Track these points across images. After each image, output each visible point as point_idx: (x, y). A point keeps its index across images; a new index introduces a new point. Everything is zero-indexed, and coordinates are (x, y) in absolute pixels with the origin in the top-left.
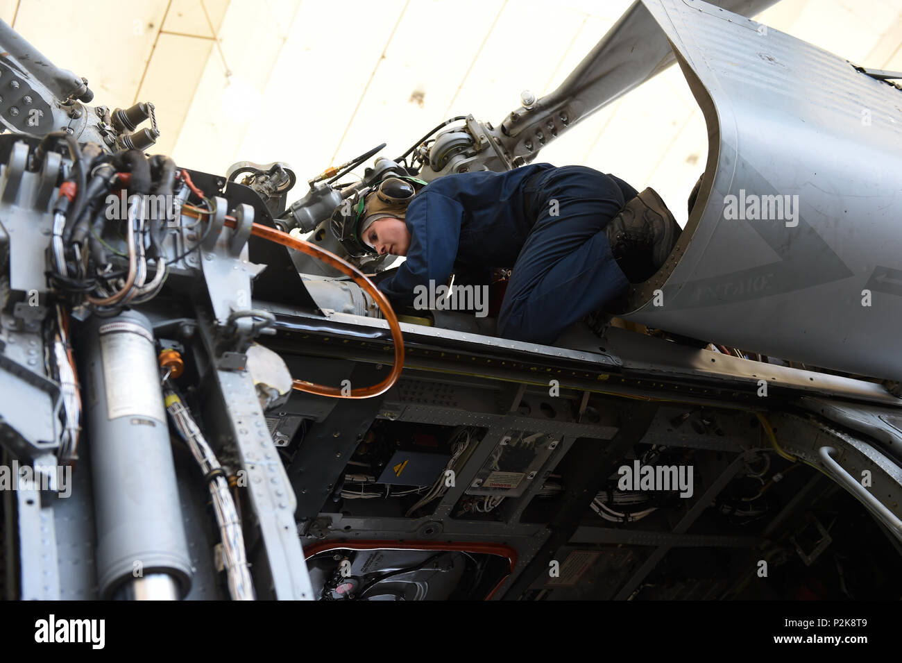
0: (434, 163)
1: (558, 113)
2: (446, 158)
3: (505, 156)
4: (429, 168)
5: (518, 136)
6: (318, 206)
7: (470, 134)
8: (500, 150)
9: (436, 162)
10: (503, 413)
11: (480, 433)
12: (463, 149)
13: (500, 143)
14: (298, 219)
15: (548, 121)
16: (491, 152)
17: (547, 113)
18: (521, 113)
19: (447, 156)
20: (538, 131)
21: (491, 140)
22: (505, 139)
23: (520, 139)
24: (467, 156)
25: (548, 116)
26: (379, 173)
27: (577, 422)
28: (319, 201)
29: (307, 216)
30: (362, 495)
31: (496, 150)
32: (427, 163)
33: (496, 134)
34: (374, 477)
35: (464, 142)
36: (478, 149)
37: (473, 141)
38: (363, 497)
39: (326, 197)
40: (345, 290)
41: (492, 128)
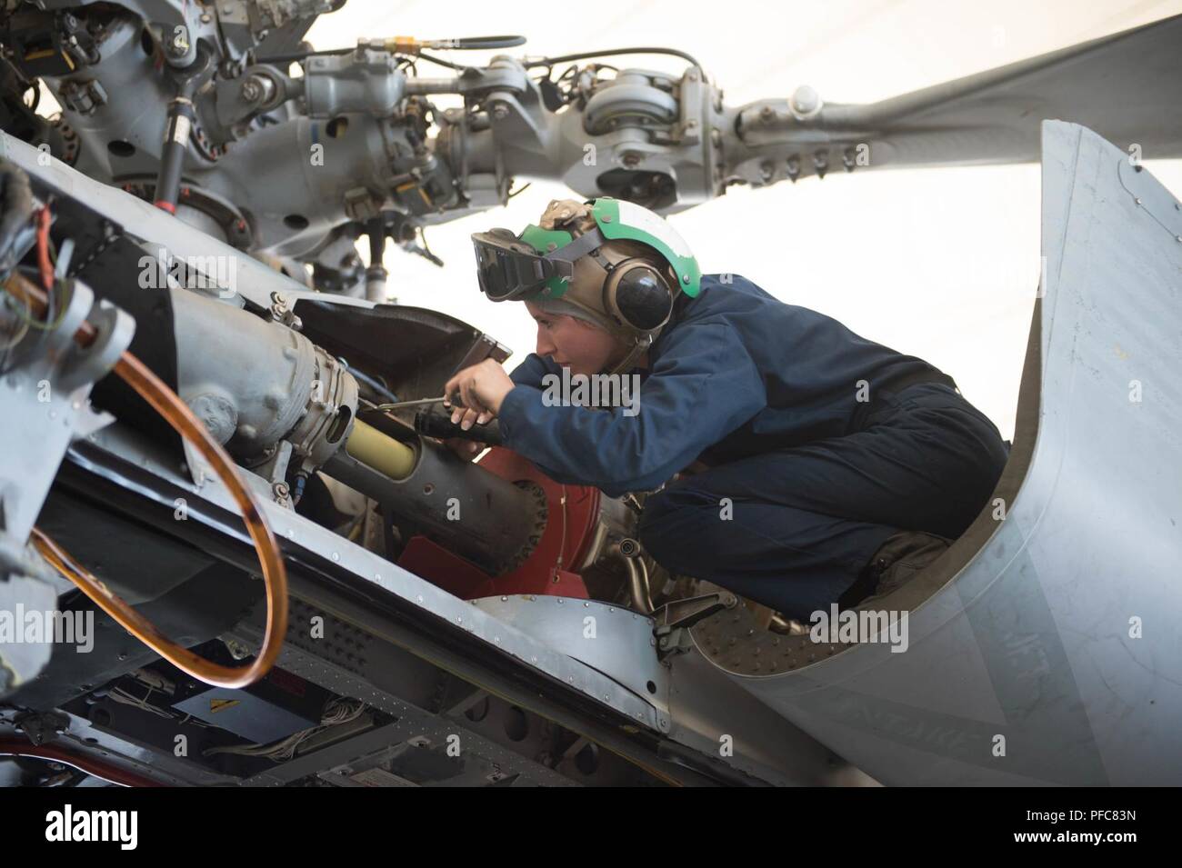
0: (590, 118)
1: (843, 146)
2: (613, 123)
3: (714, 170)
4: (578, 118)
5: (755, 151)
6: (354, 88)
7: (678, 101)
8: (714, 157)
9: (595, 118)
10: (433, 711)
11: (380, 719)
12: (651, 122)
13: (719, 145)
14: (308, 91)
15: (820, 151)
16: (694, 155)
17: (825, 136)
18: (782, 113)
19: (618, 121)
20: (794, 158)
21: (706, 132)
22: (732, 141)
23: (757, 155)
24: (652, 140)
25: (824, 143)
26: (487, 84)
27: (552, 767)
28: (360, 78)
29: (327, 93)
30: (143, 704)
31: (706, 155)
32: (581, 106)
33: (723, 123)
34: (174, 686)
35: (659, 112)
36: (675, 137)
37: (675, 117)
38: (142, 707)
39: (375, 80)
40: (288, 357)
41: (719, 109)
